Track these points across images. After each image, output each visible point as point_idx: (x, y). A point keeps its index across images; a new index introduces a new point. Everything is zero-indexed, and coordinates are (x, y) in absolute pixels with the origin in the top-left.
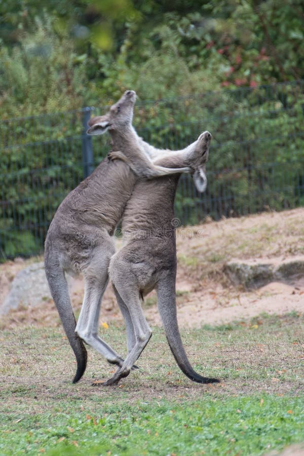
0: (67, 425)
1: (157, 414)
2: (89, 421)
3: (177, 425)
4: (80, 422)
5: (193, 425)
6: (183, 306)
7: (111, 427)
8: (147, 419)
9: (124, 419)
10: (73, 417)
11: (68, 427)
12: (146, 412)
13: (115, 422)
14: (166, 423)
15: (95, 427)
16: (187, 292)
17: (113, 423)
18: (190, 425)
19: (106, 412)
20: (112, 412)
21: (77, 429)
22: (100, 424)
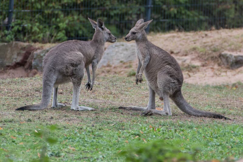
0: (140, 130)
1: (188, 129)
2: (152, 129)
3: (199, 135)
4: (147, 129)
5: (208, 137)
6: (196, 73)
7: (163, 133)
8: (183, 131)
9: (170, 129)
10: (143, 126)
11: (140, 131)
12: (182, 127)
13: (165, 131)
14: (193, 134)
15: (155, 132)
16: (198, 66)
17: (164, 131)
18: (206, 136)
19: (161, 125)
20: (164, 125)
21: (145, 132)
22: (158, 131)
